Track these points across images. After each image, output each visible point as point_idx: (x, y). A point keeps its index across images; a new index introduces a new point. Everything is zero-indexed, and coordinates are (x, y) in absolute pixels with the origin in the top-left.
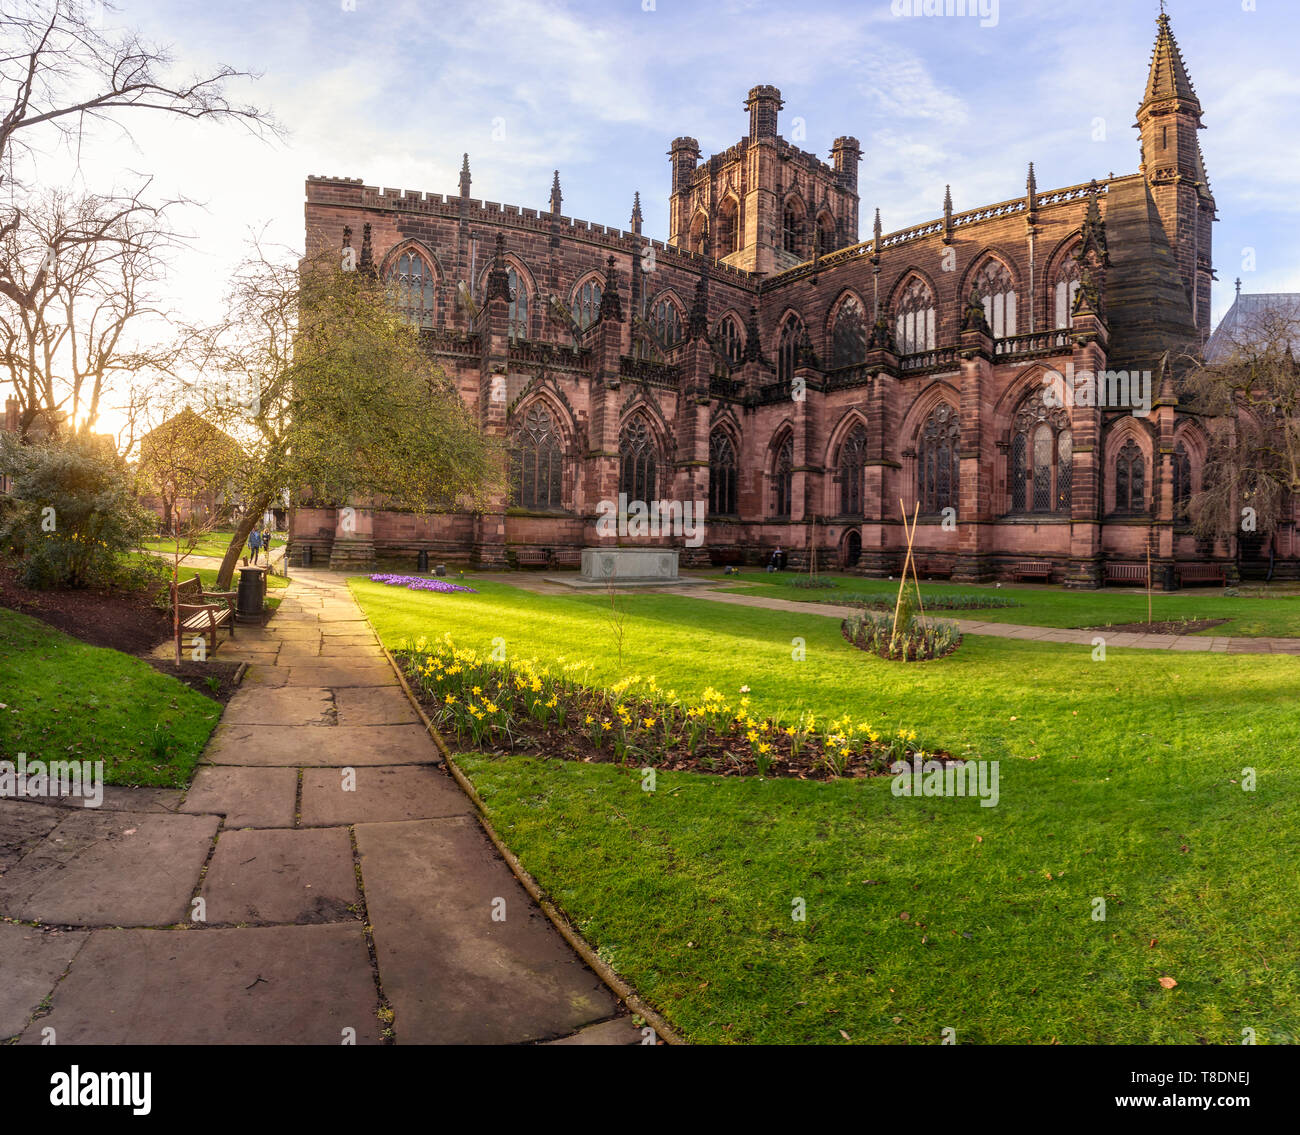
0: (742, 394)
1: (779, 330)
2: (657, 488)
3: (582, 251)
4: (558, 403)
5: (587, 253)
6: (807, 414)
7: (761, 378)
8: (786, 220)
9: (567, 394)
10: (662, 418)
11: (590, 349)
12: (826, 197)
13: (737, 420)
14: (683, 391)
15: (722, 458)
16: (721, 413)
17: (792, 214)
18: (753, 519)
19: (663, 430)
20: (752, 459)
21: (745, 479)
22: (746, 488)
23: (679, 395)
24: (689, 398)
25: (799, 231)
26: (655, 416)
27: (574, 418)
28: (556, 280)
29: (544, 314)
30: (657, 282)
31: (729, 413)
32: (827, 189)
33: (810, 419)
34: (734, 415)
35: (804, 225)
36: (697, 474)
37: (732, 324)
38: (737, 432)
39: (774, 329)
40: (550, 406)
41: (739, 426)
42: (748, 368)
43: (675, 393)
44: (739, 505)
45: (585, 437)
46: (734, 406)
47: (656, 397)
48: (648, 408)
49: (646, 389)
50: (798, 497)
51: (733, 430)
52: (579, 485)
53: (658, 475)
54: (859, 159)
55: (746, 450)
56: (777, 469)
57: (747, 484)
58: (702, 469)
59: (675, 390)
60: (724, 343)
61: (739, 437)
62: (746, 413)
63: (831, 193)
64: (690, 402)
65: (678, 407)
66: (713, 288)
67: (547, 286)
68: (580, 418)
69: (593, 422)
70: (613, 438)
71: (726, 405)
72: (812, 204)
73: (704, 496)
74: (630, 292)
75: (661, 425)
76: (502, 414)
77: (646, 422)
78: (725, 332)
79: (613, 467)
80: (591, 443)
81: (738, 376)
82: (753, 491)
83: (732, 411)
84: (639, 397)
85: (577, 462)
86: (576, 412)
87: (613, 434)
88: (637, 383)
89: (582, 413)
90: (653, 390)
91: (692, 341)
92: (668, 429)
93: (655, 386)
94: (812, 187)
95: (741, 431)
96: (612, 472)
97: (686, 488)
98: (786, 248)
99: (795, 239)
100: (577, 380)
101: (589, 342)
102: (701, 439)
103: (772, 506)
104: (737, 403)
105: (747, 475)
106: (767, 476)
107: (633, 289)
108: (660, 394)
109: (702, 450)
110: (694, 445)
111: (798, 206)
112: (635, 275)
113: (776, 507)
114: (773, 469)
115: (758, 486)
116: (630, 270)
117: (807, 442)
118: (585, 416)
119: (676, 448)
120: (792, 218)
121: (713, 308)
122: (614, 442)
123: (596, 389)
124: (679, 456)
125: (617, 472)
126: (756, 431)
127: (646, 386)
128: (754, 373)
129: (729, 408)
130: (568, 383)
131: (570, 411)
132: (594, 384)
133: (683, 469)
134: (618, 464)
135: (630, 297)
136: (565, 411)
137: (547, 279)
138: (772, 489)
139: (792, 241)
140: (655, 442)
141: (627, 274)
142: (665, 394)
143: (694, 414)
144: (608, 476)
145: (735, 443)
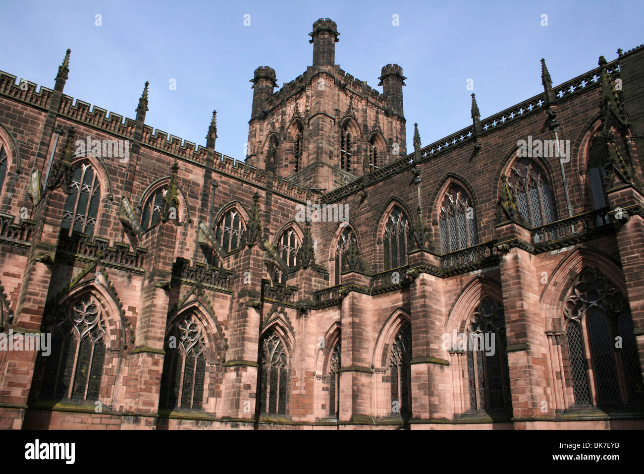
0: (295, 298)
1: (335, 241)
2: (206, 387)
3: (158, 160)
4: (108, 297)
5: (163, 162)
6: (353, 316)
7: (313, 283)
8: (343, 141)
9: (118, 290)
10: (215, 319)
11: (147, 249)
12: (377, 119)
13: (290, 323)
14: (236, 295)
15: (274, 359)
16: (273, 316)
17: (349, 136)
18: (304, 419)
19: (215, 330)
20: (303, 360)
21: (296, 380)
22: (297, 388)
23: (233, 298)
24: (241, 301)
25: (355, 152)
26: (208, 316)
27: (122, 313)
28: (131, 184)
29: (114, 214)
30: (225, 194)
31: (282, 316)
32: (377, 113)
33: (357, 320)
34: (288, 319)
35: (359, 147)
36: (244, 374)
37: (292, 236)
38: (289, 334)
39: (331, 240)
40: (99, 300)
41: (291, 329)
42: (302, 274)
43: (229, 296)
44: (289, 406)
45: (132, 333)
46: (287, 310)
47: (210, 298)
48: (201, 308)
49: (200, 291)
50: (346, 396)
51: (285, 332)
52: (121, 380)
53: (207, 374)
54: (403, 84)
55: (298, 351)
56: (329, 370)
57: (298, 384)
58: (250, 369)
59: (230, 293)
60: (285, 252)
61: (292, 339)
62: (299, 317)
63: (381, 116)
64: (241, 304)
65: (231, 308)
66: (276, 202)
67: (121, 188)
68: (129, 314)
69: (141, 319)
70: (159, 335)
71: (279, 309)
72: (365, 126)
73: (251, 396)
74: (200, 202)
75: (213, 325)
76: (40, 302)
77: (198, 322)
78: (286, 243)
79: (156, 363)
80: (137, 338)
81: (291, 282)
82: (304, 392)
83: (285, 314)
84: (192, 297)
85: (122, 357)
86: (125, 308)
87: (159, 331)
88: (192, 284)
89: (132, 309)
90: (207, 292)
91: (247, 248)
92: (220, 330)
93: (209, 288)
94: (365, 111)
95: (293, 334)
96: (154, 368)
97: (233, 387)
98: (342, 167)
99: (351, 159)
100: (130, 277)
101: (146, 243)
102: (250, 340)
103: (323, 407)
104: (291, 307)
105: (298, 375)
106: (319, 377)
107: (203, 200)
108: (214, 296)
109: (251, 351)
110: (243, 345)
111: (354, 129)
112: (205, 186)
113: (328, 407)
114: (324, 370)
115: (309, 386)
116: (201, 182)
117: (354, 342)
118: (134, 312)
119: (226, 347)
120: (348, 140)
121: (275, 220)
122: (159, 339)
123: (147, 288)
124: (229, 356)
125: (160, 368)
126: (309, 333)
127: (200, 287)
128: (307, 279)
129: (282, 312)
130: (120, 279)
131: (120, 306)
132: (146, 282)
133: (232, 368)
134: (162, 361)
135: (199, 206)
136: (114, 306)
137: (122, 182)
138: (324, 389)
139: (348, 161)
140: (206, 341)
141: (198, 185)
142: (218, 297)
143: (245, 316)
144: (150, 371)
145: (288, 345)
